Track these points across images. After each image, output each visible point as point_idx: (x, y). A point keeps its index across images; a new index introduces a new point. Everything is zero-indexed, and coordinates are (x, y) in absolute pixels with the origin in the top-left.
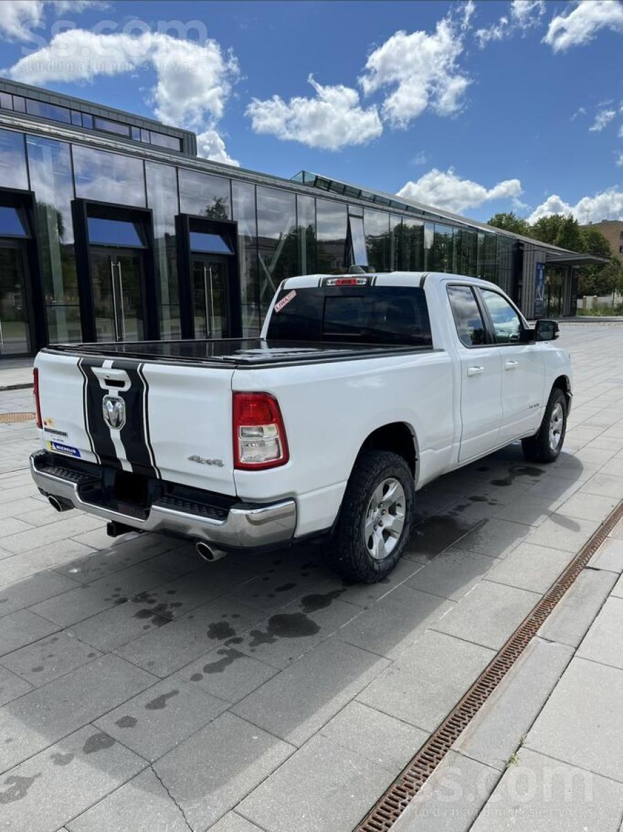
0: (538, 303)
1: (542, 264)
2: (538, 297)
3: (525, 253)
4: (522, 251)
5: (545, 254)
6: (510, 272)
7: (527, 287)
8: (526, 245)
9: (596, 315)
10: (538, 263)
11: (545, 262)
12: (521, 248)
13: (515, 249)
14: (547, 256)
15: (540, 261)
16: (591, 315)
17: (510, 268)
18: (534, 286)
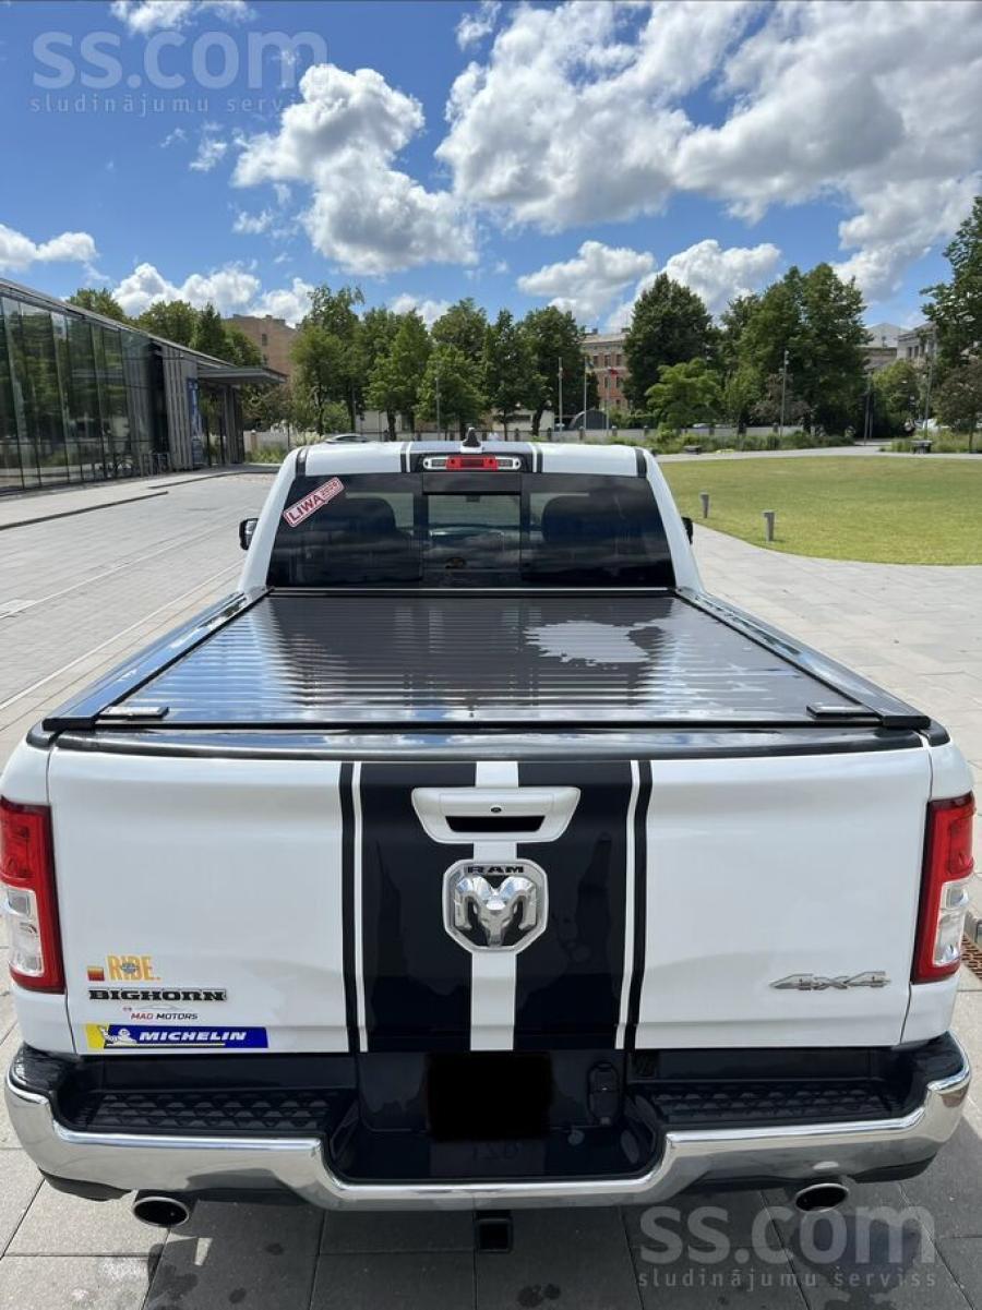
0: (196, 444)
1: (193, 381)
2: (195, 433)
3: (166, 363)
4: (160, 359)
5: (196, 366)
6: (144, 392)
7: (177, 417)
8: (165, 348)
9: (271, 461)
10: (188, 380)
11: (196, 377)
12: (158, 353)
13: (148, 354)
14: (199, 368)
15: (191, 376)
16: (263, 461)
17: (143, 385)
18: (187, 418)
